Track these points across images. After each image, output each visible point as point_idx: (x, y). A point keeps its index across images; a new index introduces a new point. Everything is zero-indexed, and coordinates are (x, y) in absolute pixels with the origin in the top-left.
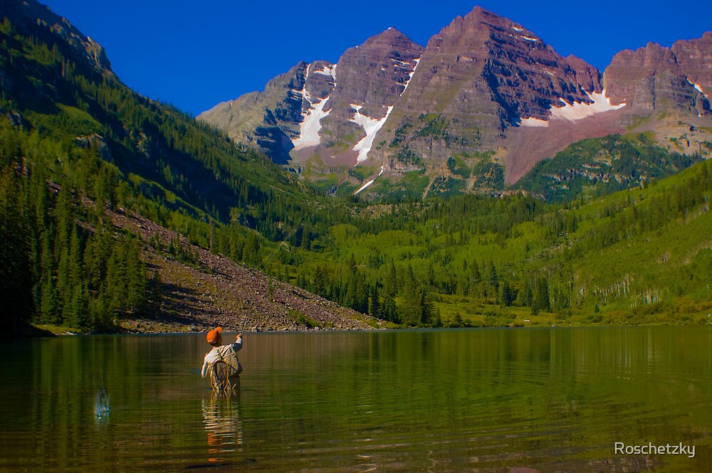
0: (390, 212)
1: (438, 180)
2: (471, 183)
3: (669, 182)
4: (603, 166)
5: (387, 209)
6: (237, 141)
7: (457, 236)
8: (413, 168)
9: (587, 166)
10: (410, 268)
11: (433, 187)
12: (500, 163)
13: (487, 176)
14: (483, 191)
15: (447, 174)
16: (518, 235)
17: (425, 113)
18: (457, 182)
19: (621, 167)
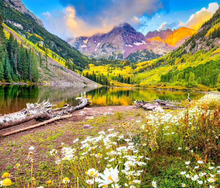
1: (110, 56)
2: (116, 57)
3: (156, 60)
4: (143, 56)
5: (100, 62)
6: (70, 45)
8: (105, 53)
9: (139, 55)
11: (109, 58)
12: (122, 53)
13: (120, 56)
14: (119, 59)
15: (112, 55)
16: (125, 68)
17: (108, 42)
18: (114, 57)
19: (146, 56)
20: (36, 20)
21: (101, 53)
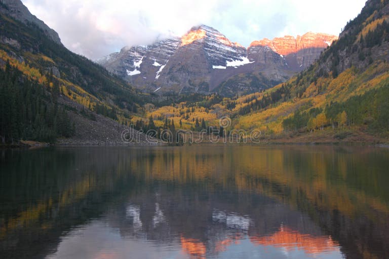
0: (166, 99)
1: (185, 88)
2: (197, 89)
3: (270, 91)
4: (246, 84)
5: (165, 98)
6: (109, 71)
7: (191, 108)
8: (176, 83)
9: (240, 84)
10: (173, 120)
11: (182, 91)
12: (208, 81)
13: (203, 87)
14: (201, 92)
15: (188, 85)
16: (213, 108)
17: (180, 62)
18: (192, 88)
19: (252, 84)
20: (46, 31)
21: (168, 82)
